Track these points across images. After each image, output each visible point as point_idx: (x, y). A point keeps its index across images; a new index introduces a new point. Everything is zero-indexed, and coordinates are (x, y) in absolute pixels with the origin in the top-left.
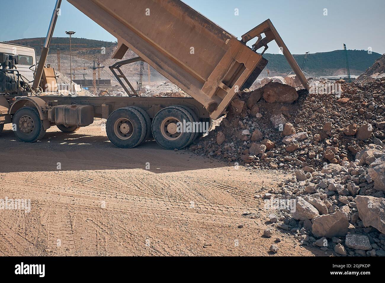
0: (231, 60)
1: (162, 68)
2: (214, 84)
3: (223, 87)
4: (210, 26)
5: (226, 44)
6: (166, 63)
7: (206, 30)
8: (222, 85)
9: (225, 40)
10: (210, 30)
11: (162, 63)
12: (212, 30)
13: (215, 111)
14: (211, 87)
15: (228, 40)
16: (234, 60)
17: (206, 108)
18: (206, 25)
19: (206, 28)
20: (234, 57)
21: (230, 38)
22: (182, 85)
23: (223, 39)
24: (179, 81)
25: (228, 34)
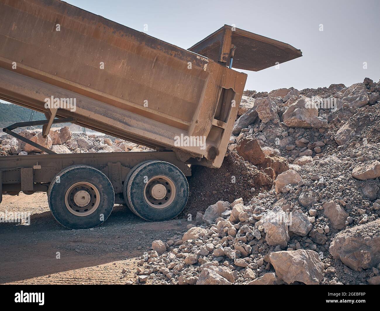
0: (217, 88)
1: (130, 126)
2: (207, 124)
3: (217, 123)
4: (179, 53)
5: (205, 70)
6: (130, 117)
7: (176, 59)
8: (215, 122)
9: (202, 66)
10: (180, 58)
11: (126, 118)
12: (183, 57)
13: (217, 157)
14: (204, 129)
15: (206, 65)
16: (220, 87)
17: (206, 156)
18: (174, 53)
19: (175, 56)
20: (219, 84)
21: (207, 63)
22: (166, 139)
23: (200, 66)
24: (160, 135)
25: (203, 59)
